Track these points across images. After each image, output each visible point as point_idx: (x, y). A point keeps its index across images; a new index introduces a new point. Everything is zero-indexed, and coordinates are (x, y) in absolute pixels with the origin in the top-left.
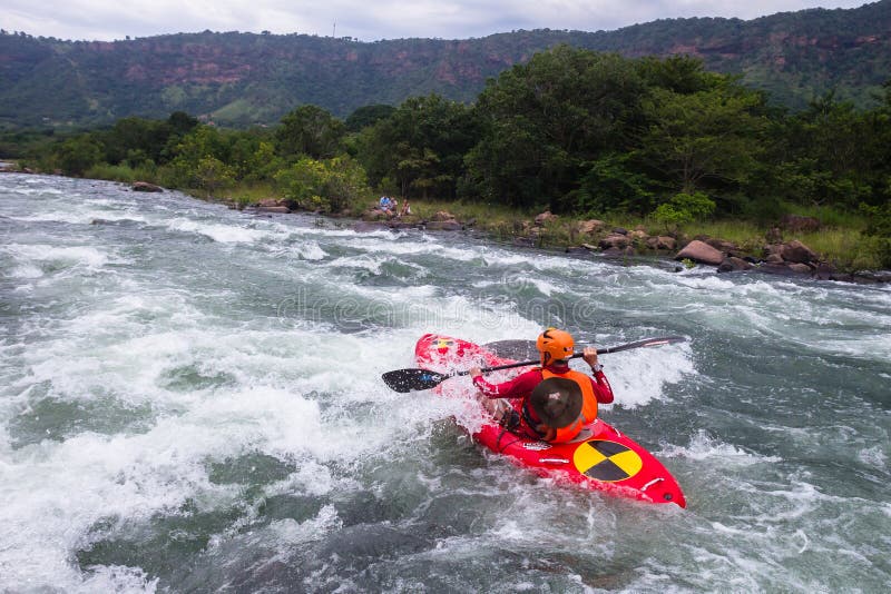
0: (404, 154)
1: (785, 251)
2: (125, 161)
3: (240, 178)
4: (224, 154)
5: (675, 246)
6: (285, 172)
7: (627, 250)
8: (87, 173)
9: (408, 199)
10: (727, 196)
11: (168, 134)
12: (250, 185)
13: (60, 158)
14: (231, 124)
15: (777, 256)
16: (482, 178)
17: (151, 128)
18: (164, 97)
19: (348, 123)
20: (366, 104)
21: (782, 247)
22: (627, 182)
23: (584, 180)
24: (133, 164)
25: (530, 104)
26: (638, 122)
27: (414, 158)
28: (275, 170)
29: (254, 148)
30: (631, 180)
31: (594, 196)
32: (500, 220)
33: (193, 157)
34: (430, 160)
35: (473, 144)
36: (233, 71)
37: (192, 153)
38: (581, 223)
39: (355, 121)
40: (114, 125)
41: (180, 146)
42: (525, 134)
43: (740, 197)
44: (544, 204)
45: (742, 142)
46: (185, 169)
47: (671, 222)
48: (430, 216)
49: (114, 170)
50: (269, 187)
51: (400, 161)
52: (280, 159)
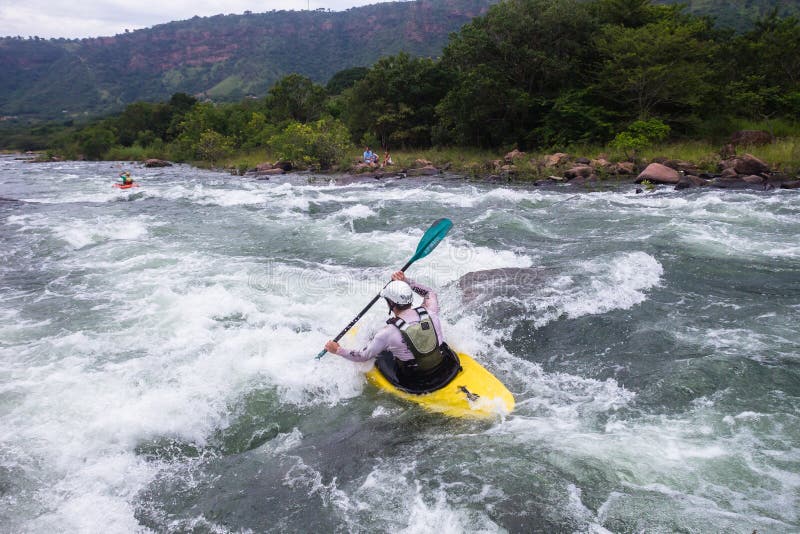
0: (382, 110)
1: (738, 165)
2: (136, 142)
3: (238, 146)
4: (222, 127)
5: (635, 170)
6: (278, 137)
7: (590, 178)
8: (107, 156)
9: (388, 150)
10: (680, 119)
11: (171, 114)
12: (248, 152)
13: (80, 145)
14: (225, 99)
15: (731, 170)
16: (453, 125)
17: (155, 110)
18: (164, 81)
19: (329, 87)
20: (344, 68)
21: (735, 161)
22: (587, 115)
23: (547, 117)
24: (144, 144)
25: (491, 52)
26: (593, 59)
27: (390, 113)
28: (268, 137)
29: (248, 119)
30: (591, 113)
31: (557, 131)
32: (473, 162)
33: (195, 133)
34: (405, 113)
35: (443, 95)
36: (222, 51)
37: (194, 129)
38: (546, 157)
39: (335, 84)
40: (124, 110)
41: (183, 123)
42: (488, 81)
43: (693, 118)
44: (512, 143)
45: (691, 67)
46: (190, 144)
47: (630, 148)
48: (410, 164)
49: (128, 151)
50: (264, 151)
51: (378, 117)
52: (271, 126)
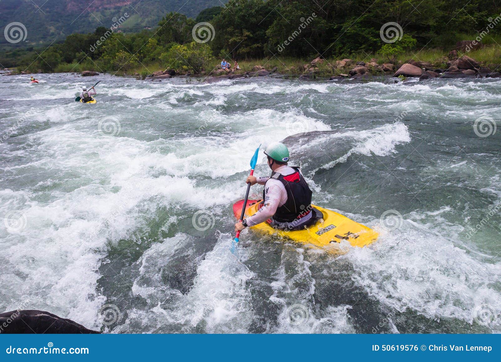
0: (232, 34)
1: (460, 63)
2: (75, 60)
3: (140, 61)
4: (130, 48)
5: (394, 68)
6: (166, 54)
7: (365, 74)
8: (56, 70)
9: (237, 61)
10: (424, 35)
11: (96, 41)
12: (147, 64)
13: (40, 63)
14: (131, 30)
15: (455, 67)
16: (278, 43)
17: (86, 39)
18: (90, 19)
20: (206, 8)
21: (457, 61)
22: (363, 34)
23: (337, 36)
24: (80, 61)
27: (237, 36)
28: (159, 54)
29: (146, 42)
30: (366, 32)
31: (344, 44)
32: (290, 67)
33: (112, 53)
34: (247, 36)
35: (271, 23)
37: (111, 50)
38: (337, 62)
40: (65, 40)
41: (104, 47)
43: (431, 34)
44: (315, 54)
46: (109, 60)
47: (390, 54)
48: (250, 69)
49: (69, 65)
50: (157, 64)
51: (230, 39)
52: (161, 47)
